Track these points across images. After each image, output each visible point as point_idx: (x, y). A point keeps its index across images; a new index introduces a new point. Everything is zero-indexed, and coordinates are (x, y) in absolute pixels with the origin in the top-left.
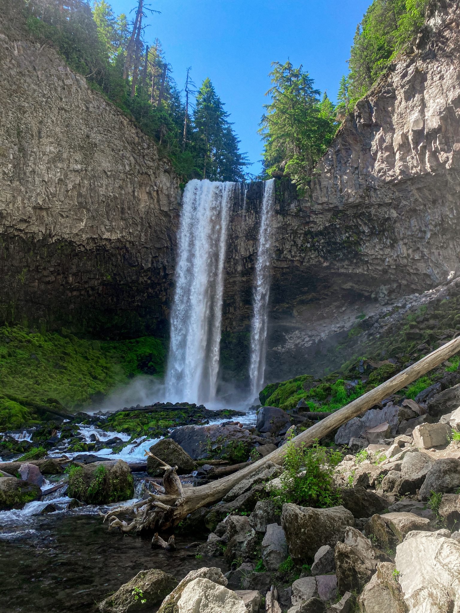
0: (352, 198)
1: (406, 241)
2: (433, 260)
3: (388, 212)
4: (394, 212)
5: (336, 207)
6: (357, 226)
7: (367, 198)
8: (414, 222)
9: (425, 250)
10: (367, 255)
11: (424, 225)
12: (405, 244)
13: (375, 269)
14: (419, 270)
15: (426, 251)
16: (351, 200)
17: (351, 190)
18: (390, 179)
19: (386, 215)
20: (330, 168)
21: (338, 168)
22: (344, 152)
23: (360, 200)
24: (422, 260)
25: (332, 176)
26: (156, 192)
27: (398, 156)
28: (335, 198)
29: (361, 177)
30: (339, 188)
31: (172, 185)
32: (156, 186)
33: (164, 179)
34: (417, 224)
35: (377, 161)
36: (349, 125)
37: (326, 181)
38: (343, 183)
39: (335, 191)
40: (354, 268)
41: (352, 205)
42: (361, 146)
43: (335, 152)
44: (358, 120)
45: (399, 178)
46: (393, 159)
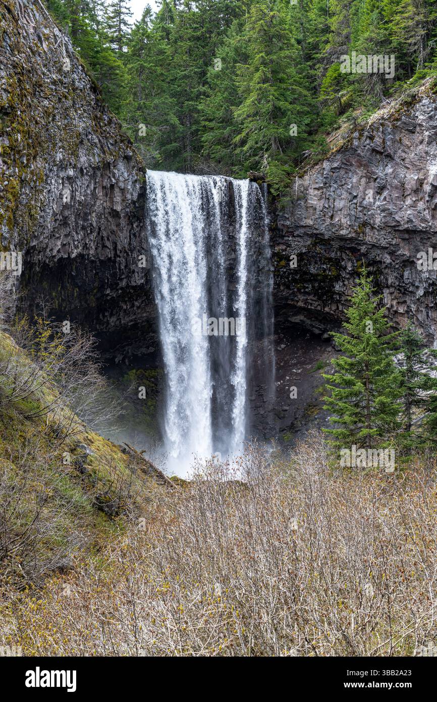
0: (344, 231)
1: (392, 290)
2: (420, 318)
3: (381, 256)
4: (388, 257)
5: (322, 234)
6: (339, 260)
7: (361, 235)
8: (407, 274)
9: (412, 306)
10: (341, 294)
11: (418, 280)
12: (391, 294)
14: (399, 324)
15: (414, 307)
16: (343, 232)
17: (345, 220)
18: (394, 224)
19: (377, 258)
20: (322, 185)
21: (332, 189)
22: (342, 172)
23: (354, 235)
24: (406, 315)
25: (324, 196)
26: (112, 186)
27: (409, 201)
28: (323, 224)
29: (360, 209)
30: (330, 214)
31: (131, 177)
32: (114, 177)
33: (123, 168)
34: (410, 277)
35: (382, 198)
36: (356, 143)
37: (314, 200)
38: (336, 209)
39: (324, 216)
40: (319, 305)
41: (342, 239)
42: (365, 171)
43: (332, 169)
44: (368, 141)
45: (406, 226)
46: (402, 203)
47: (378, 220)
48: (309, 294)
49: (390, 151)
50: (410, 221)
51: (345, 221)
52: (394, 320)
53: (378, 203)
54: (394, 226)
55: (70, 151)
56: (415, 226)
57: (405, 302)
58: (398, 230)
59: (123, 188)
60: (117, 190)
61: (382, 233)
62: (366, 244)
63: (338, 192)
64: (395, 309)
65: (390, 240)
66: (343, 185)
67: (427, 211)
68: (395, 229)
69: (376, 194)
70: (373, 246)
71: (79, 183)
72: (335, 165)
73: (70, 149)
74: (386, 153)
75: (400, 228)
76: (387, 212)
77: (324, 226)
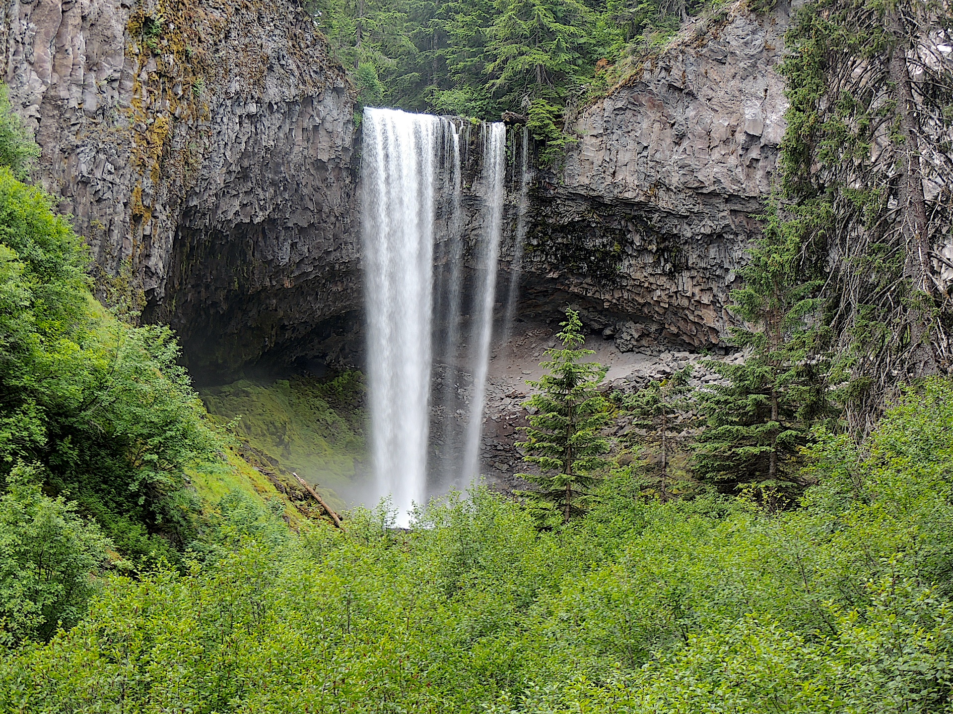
0: (630, 193)
1: (694, 273)
3: (679, 227)
5: (601, 197)
6: (623, 232)
7: (653, 199)
8: (712, 252)
9: (720, 295)
10: (627, 277)
11: (728, 261)
12: (692, 278)
13: (633, 299)
14: (703, 319)
15: (722, 297)
16: (628, 195)
17: (632, 179)
18: (696, 185)
19: (674, 229)
20: (602, 131)
21: (615, 137)
22: (629, 114)
23: (642, 199)
24: (711, 307)
25: (604, 146)
26: (316, 128)
27: (716, 155)
28: (602, 183)
29: (651, 164)
30: (612, 171)
31: (342, 115)
32: (318, 115)
33: (331, 104)
34: (717, 257)
35: (681, 149)
36: (647, 76)
37: (591, 150)
38: (619, 164)
39: (604, 172)
40: (597, 291)
41: (627, 203)
42: (660, 114)
43: (615, 110)
44: (663, 74)
45: (712, 188)
46: (707, 157)
47: (675, 180)
48: (584, 276)
49: (692, 88)
50: (717, 181)
51: (632, 181)
52: (696, 313)
53: (675, 157)
54: (696, 188)
55: (252, 81)
56: (724, 188)
57: (711, 289)
58: (702, 194)
59: (330, 130)
60: (322, 132)
61: (681, 196)
62: (658, 210)
63: (622, 140)
64: (697, 298)
65: (691, 206)
66: (629, 132)
67: (740, 169)
68: (698, 192)
69: (673, 145)
70: (669, 214)
71: (267, 124)
72: (619, 105)
73: (251, 77)
74: (686, 91)
75: (705, 191)
76: (687, 168)
77: (603, 186)
